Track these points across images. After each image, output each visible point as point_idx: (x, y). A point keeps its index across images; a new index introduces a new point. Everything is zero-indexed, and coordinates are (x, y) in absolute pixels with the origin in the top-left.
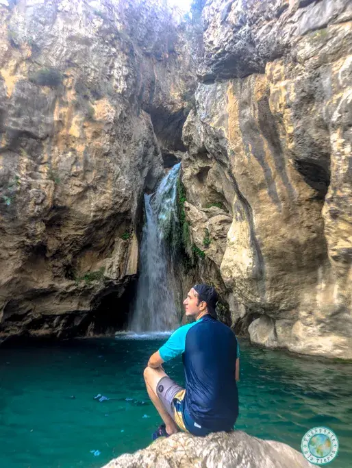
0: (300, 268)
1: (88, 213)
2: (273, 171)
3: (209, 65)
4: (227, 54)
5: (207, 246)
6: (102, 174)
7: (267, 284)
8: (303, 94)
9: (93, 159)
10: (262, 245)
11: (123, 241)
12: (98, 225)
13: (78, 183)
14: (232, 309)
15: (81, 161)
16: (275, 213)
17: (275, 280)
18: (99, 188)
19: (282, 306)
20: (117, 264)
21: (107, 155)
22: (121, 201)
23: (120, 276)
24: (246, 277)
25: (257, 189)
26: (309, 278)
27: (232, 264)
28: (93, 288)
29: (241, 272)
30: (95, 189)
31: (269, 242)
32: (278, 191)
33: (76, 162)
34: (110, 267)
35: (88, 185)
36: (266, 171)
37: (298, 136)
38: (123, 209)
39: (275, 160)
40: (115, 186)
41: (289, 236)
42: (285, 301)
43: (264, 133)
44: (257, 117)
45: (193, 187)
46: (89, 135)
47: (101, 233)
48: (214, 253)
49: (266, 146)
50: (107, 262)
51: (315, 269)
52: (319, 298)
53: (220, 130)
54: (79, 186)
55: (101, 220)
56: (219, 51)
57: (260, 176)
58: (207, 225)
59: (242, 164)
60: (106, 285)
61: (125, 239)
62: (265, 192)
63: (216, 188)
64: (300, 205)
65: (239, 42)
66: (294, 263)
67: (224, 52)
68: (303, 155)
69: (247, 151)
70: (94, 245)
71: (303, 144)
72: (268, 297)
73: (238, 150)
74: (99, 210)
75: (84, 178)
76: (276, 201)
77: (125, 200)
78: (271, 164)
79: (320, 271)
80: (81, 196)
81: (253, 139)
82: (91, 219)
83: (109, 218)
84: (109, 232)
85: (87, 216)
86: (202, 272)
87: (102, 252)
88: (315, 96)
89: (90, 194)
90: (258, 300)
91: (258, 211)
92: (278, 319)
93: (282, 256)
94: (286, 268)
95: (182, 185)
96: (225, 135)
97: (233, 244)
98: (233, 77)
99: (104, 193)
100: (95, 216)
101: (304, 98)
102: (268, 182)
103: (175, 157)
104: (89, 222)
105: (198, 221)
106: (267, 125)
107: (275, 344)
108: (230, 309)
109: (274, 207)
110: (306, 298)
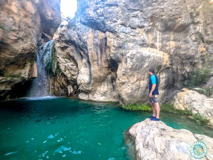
0: (99, 82)
1: (19, 50)
2: (99, 58)
3: (86, 20)
4: (93, 21)
5: (65, 71)
6: (27, 34)
7: (91, 85)
8: (119, 46)
9: (23, 27)
10: (93, 75)
11: (30, 64)
12: (21, 55)
13: (15, 35)
14: (69, 90)
15: (17, 25)
16: (97, 69)
17: (93, 84)
18: (24, 40)
19: (93, 90)
20: (28, 72)
21: (30, 27)
22: (33, 48)
23: (29, 77)
24: (86, 83)
25: (94, 61)
26: (100, 84)
27: (82, 79)
28: (14, 81)
29: (85, 81)
30: (23, 40)
31: (94, 75)
32: (99, 63)
33: (14, 24)
34: (25, 73)
35: (20, 37)
36: (98, 57)
37: (115, 54)
38: (33, 52)
39: (100, 56)
40: (32, 41)
41: (99, 74)
42: (93, 89)
43: (100, 48)
44: (99, 43)
45: (59, 50)
46: (22, 15)
47: (21, 59)
48: (67, 74)
49: (99, 51)
50: (23, 71)
51: (102, 82)
52: (102, 89)
53: (86, 41)
54: (16, 36)
55: (23, 54)
56: (92, 18)
57: (96, 58)
58: (66, 65)
59: (92, 53)
60: (22, 80)
61: (31, 63)
62: (96, 62)
63: (70, 54)
64: (103, 68)
65: (99, 20)
66: (99, 81)
67: (93, 19)
68: (114, 58)
69: (94, 50)
70: (17, 63)
71: (115, 56)
72: (90, 88)
73: (91, 49)
74: (24, 49)
75: (18, 34)
76: (98, 65)
77: (35, 48)
78: (99, 56)
79: (103, 83)
80: (16, 41)
81: (96, 48)
82: (20, 52)
83: (27, 54)
84: (24, 59)
85: (18, 51)
86: (58, 78)
87: (19, 66)
88: (122, 48)
89: (20, 41)
90: (88, 89)
91: (93, 67)
92: (90, 93)
93: (97, 79)
94: (96, 82)
95: (54, 48)
96: (88, 43)
97: (82, 73)
98: (92, 27)
99: (27, 43)
100: (21, 51)
101: (119, 47)
102: (97, 60)
103: (45, 35)
104: (19, 53)
105: (62, 63)
106: (101, 46)
107: (88, 99)
108: (68, 90)
109: (97, 67)
110: (99, 89)
